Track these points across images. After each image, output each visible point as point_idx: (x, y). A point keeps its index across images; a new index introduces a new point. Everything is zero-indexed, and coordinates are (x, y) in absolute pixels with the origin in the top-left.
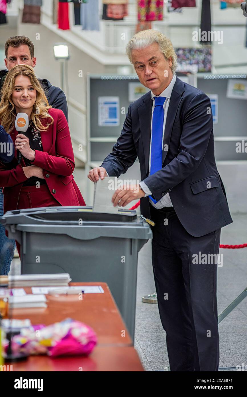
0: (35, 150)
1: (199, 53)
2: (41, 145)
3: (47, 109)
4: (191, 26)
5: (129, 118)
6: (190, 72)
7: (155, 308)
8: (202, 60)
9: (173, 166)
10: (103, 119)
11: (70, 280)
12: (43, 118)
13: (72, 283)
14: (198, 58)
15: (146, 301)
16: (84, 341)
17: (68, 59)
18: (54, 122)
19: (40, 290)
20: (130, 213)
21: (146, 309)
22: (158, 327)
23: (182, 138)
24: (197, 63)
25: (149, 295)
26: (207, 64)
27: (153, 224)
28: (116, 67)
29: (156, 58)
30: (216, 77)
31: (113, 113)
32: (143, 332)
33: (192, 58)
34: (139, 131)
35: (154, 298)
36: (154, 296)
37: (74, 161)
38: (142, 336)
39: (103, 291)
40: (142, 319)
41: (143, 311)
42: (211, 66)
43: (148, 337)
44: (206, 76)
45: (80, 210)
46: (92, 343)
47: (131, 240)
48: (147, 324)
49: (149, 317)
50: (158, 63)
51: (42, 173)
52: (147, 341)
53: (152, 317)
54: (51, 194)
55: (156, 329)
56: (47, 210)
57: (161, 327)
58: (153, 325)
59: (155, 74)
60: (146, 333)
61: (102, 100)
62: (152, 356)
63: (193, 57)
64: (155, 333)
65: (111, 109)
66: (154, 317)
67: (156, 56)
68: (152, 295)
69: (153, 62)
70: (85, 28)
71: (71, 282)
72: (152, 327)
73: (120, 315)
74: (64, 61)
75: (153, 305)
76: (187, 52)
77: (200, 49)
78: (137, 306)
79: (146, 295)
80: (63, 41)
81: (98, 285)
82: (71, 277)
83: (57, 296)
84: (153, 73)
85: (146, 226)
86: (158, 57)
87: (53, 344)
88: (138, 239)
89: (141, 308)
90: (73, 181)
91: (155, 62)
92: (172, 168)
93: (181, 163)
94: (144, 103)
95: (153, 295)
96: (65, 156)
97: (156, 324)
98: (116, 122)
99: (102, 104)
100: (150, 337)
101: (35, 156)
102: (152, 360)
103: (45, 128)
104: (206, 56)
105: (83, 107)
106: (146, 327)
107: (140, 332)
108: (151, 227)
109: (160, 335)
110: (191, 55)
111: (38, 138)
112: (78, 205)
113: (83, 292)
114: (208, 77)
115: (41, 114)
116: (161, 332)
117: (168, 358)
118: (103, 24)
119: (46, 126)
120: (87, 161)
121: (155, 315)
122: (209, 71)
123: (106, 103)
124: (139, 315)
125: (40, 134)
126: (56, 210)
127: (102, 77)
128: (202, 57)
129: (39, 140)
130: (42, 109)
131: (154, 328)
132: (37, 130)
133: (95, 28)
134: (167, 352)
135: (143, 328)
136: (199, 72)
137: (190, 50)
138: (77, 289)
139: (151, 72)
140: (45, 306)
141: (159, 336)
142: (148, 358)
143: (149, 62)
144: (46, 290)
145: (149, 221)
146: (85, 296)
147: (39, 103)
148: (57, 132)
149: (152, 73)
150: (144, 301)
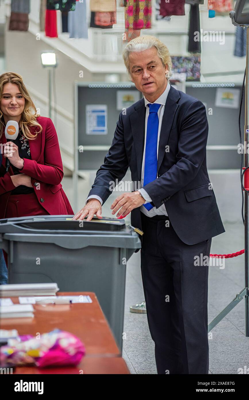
0: (24, 159)
1: (187, 61)
2: (29, 154)
3: (36, 118)
4: (179, 34)
5: (121, 126)
6: (178, 81)
7: (144, 318)
8: (190, 68)
9: (173, 173)
10: (91, 127)
11: (58, 289)
12: (31, 126)
13: (59, 293)
14: (186, 67)
15: (134, 311)
16: (72, 351)
17: (55, 66)
18: (42, 131)
19: (28, 300)
20: (119, 222)
21: (134, 319)
22: (146, 337)
23: (180, 145)
24: (186, 72)
25: (137, 305)
26: (195, 72)
27: (141, 233)
28: (104, 75)
29: (155, 62)
30: (204, 86)
31: (101, 121)
32: (131, 342)
33: (180, 66)
34: (132, 139)
35: (142, 308)
36: (142, 306)
37: (63, 170)
38: (131, 347)
39: (91, 301)
40: (130, 329)
41: (131, 321)
42: (200, 75)
43: (136, 347)
44: (195, 84)
45: (68, 219)
46: (80, 354)
47: (120, 249)
48: (135, 335)
49: (136, 327)
50: (156, 67)
51: (30, 181)
52: (136, 351)
53: (139, 327)
54: (39, 203)
55: (144, 339)
56: (34, 219)
57: (150, 337)
58: (141, 336)
59: (152, 78)
60: (134, 343)
61: (89, 108)
62: (139, 366)
63: (182, 65)
64: (143, 343)
65: (98, 117)
66: (142, 327)
67: (155, 61)
68: (140, 305)
69: (151, 67)
70: (72, 36)
71: (58, 291)
72: (140, 337)
73: (108, 325)
74: (51, 69)
75: (141, 315)
76: (175, 60)
77: (189, 57)
78: (125, 316)
79: (134, 305)
80: (50, 48)
81: (87, 295)
82: (59, 286)
83: (45, 306)
84: (151, 77)
85: (134, 236)
86: (156, 61)
87: (41, 354)
88: (127, 249)
89: (129, 318)
90: (61, 190)
91: (153, 67)
92: (172, 175)
93: (181, 170)
94: (135, 110)
95: (142, 304)
96: (53, 165)
97: (144, 334)
98: (103, 131)
99: (89, 112)
100: (138, 347)
101: (24, 164)
102: (140, 370)
103: (34, 136)
104: (195, 64)
105: (71, 116)
106: (134, 337)
107: (128, 342)
108: (140, 236)
109: (149, 345)
110: (179, 63)
111: (26, 146)
112: (66, 214)
113: (71, 301)
114: (196, 86)
115: (30, 123)
116: (149, 342)
117: (156, 368)
118: (91, 32)
119: (35, 134)
120: (75, 170)
121: (143, 325)
122: (198, 80)
123: (94, 111)
124: (127, 325)
125: (28, 142)
126: (44, 219)
127: (90, 85)
128: (191, 65)
129: (27, 148)
130: (30, 117)
131: (142, 339)
132: (26, 138)
133: (83, 35)
134: (155, 363)
135: (131, 338)
136: (187, 80)
137: (179, 58)
138: (65, 299)
139: (149, 76)
140: (32, 316)
141: (147, 346)
142: (136, 368)
143: (147, 66)
144: (33, 300)
145: (137, 230)
146: (72, 305)
147: (27, 111)
148: (46, 140)
149: (149, 78)
150: (132, 311)
